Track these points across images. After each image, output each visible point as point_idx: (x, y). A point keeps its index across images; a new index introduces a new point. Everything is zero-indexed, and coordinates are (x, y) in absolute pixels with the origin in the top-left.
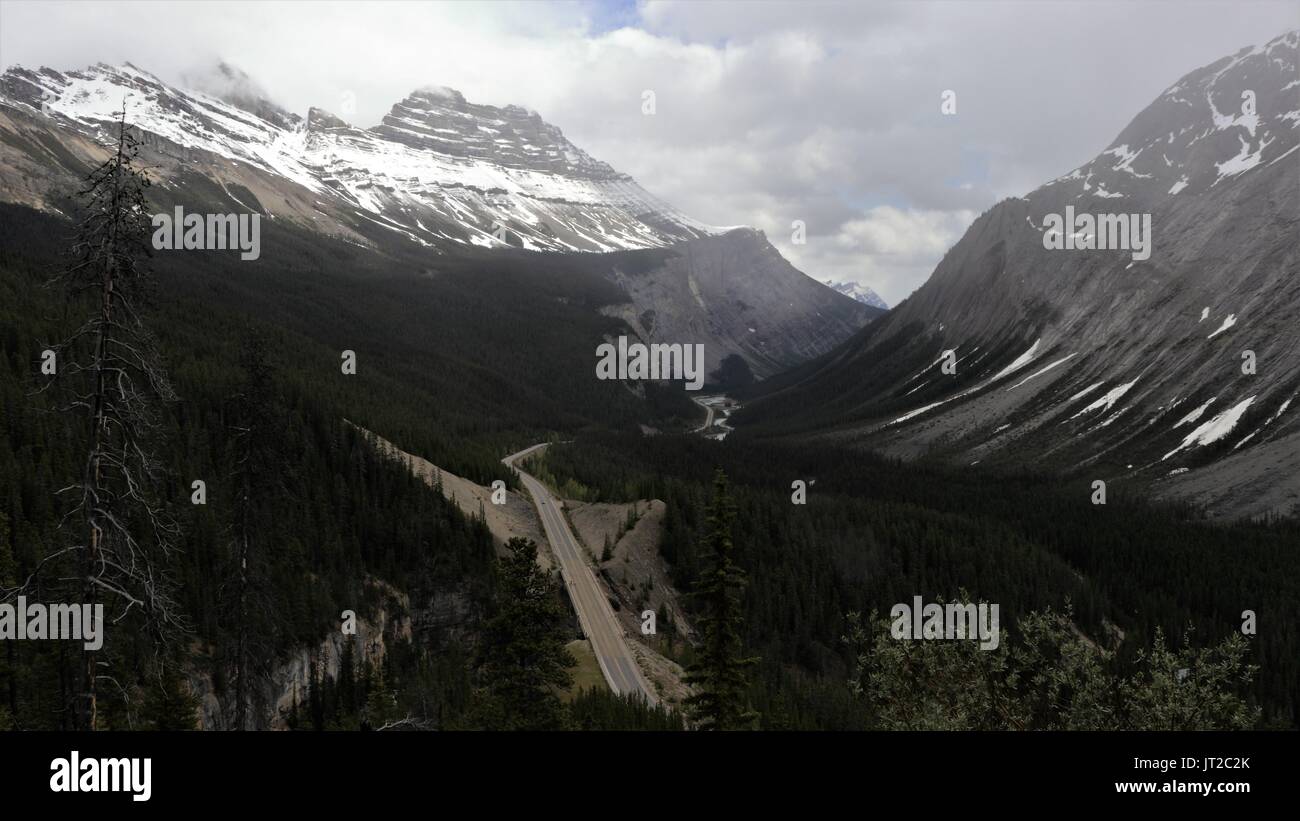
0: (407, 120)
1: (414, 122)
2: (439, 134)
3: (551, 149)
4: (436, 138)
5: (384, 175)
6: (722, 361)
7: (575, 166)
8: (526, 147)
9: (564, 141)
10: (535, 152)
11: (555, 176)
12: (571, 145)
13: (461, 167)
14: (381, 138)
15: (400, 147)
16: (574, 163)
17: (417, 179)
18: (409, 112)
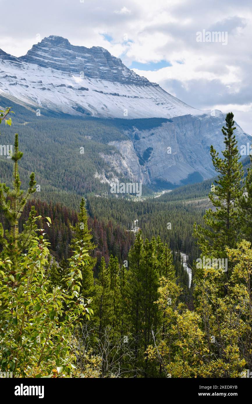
0: (39, 53)
1: (43, 54)
2: (55, 60)
3: (114, 69)
4: (54, 62)
5: (25, 79)
6: (189, 175)
7: (127, 78)
8: (101, 68)
9: (123, 66)
10: (106, 70)
11: (115, 82)
12: (126, 68)
13: (66, 76)
14: (26, 61)
15: (36, 66)
16: (126, 77)
17: (41, 82)
18: (40, 49)
